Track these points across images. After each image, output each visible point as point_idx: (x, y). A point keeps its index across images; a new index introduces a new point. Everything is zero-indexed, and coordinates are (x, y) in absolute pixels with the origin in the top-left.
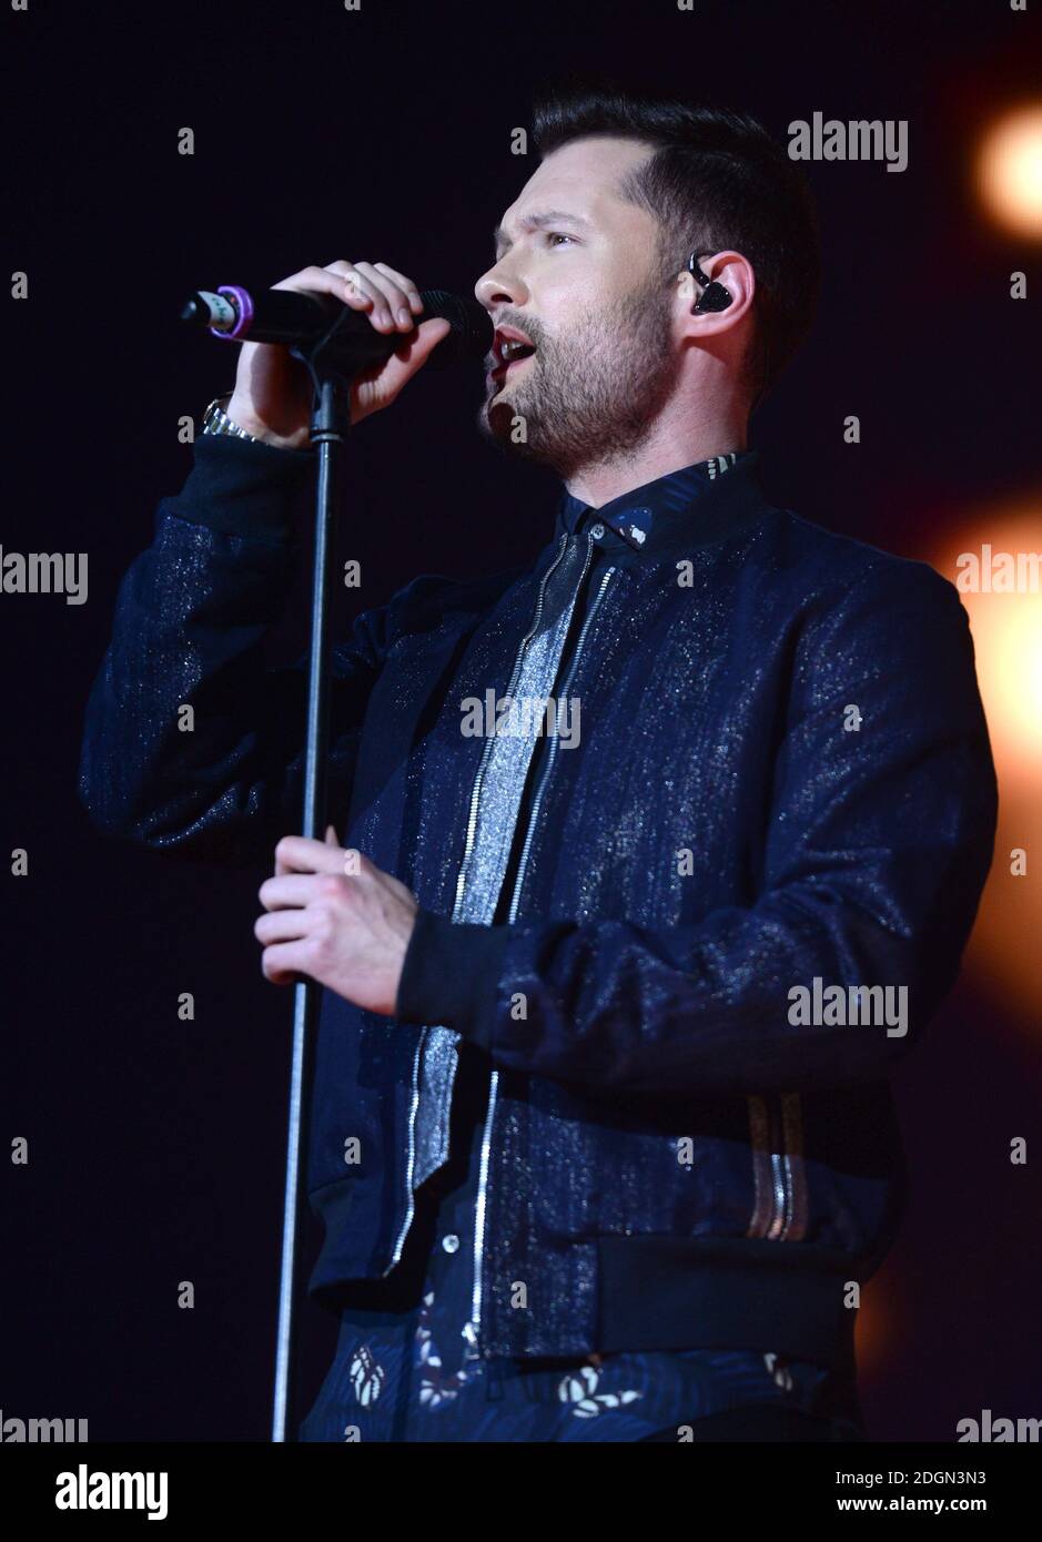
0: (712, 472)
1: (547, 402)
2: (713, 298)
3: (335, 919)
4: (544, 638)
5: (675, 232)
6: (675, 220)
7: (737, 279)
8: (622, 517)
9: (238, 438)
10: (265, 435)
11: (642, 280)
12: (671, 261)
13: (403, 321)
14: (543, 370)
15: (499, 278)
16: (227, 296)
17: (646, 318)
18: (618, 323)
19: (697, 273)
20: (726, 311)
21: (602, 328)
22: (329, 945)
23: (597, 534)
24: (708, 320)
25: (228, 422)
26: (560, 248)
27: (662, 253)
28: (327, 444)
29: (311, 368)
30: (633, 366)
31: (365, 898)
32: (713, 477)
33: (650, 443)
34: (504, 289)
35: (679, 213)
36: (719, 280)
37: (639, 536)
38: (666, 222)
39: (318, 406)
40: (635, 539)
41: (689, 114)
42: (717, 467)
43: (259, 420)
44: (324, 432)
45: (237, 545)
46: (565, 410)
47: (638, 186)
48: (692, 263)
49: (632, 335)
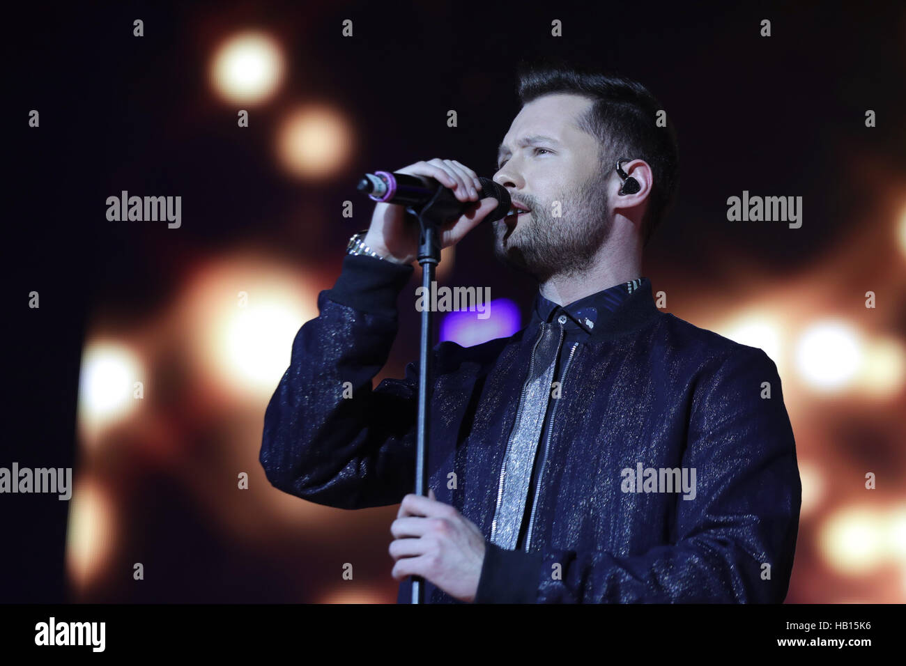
0: (630, 289)
1: (539, 240)
2: (630, 187)
3: (441, 545)
4: (538, 382)
5: (608, 149)
6: (607, 142)
7: (643, 176)
8: (580, 313)
9: (372, 257)
10: (387, 256)
11: (591, 175)
12: (606, 165)
13: (473, 195)
14: (536, 222)
15: (508, 173)
16: (381, 177)
17: (594, 197)
18: (580, 199)
19: (621, 172)
20: (638, 194)
21: (571, 202)
22: (438, 561)
23: (562, 321)
24: (628, 198)
25: (365, 247)
26: (543, 156)
27: (602, 160)
28: (428, 264)
29: (420, 219)
30: (588, 223)
31: (458, 533)
32: (630, 292)
33: (595, 269)
34: (511, 179)
35: (610, 137)
36: (632, 175)
37: (590, 324)
38: (603, 142)
39: (423, 242)
40: (588, 326)
41: (610, 81)
42: (632, 287)
43: (385, 248)
44: (425, 257)
45: (369, 320)
46: (548, 245)
47: (586, 122)
48: (618, 166)
49: (587, 206)
